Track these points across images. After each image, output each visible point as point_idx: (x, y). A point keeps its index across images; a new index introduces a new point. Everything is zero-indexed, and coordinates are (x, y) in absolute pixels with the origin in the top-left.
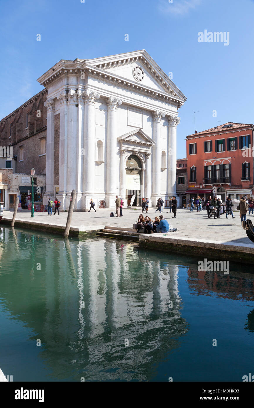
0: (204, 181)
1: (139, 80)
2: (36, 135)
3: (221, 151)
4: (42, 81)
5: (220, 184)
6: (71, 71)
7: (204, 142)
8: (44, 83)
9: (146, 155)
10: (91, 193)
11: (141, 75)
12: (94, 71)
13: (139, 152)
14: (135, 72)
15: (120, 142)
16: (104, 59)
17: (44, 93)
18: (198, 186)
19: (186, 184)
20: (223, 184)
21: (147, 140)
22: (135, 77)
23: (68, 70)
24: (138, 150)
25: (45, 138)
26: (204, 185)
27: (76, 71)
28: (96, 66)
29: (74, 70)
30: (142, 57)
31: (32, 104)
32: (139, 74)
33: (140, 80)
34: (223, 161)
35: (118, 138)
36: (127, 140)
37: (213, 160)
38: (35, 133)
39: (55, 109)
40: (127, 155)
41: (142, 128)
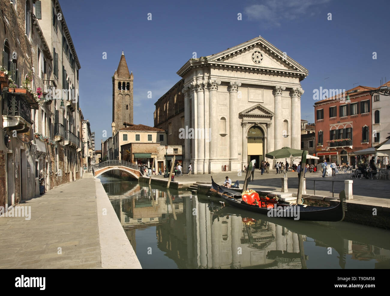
0: (329, 144)
1: (257, 62)
2: (179, 114)
3: (345, 116)
4: (180, 73)
5: (343, 147)
6: (198, 66)
7: (330, 108)
8: (181, 75)
9: (267, 125)
10: (213, 159)
11: (260, 57)
12: (215, 64)
13: (260, 123)
14: (254, 56)
15: (241, 116)
16: (223, 53)
17: (182, 82)
18: (324, 149)
19: (314, 147)
20: (345, 147)
21: (267, 113)
22: (254, 60)
23: (196, 66)
24: (258, 122)
25: (184, 117)
26: (329, 148)
27: (201, 66)
28: (216, 61)
29: (200, 66)
30: (259, 43)
31: (177, 89)
32: (258, 57)
33: (259, 62)
34: (346, 125)
35: (239, 114)
36: (247, 115)
37: (338, 124)
38: (178, 112)
39: (189, 95)
40: (248, 126)
41: (263, 102)
